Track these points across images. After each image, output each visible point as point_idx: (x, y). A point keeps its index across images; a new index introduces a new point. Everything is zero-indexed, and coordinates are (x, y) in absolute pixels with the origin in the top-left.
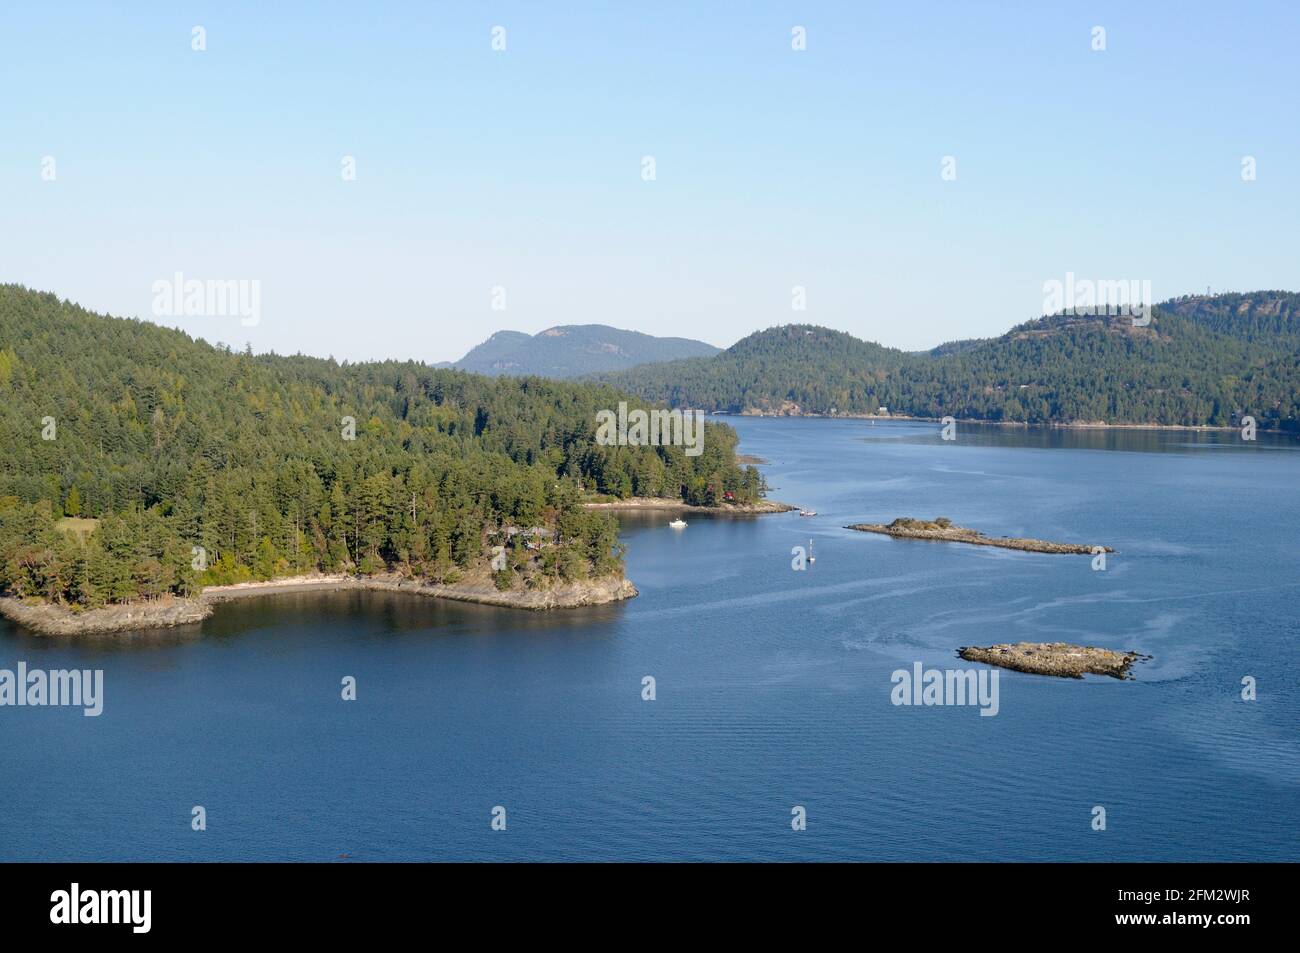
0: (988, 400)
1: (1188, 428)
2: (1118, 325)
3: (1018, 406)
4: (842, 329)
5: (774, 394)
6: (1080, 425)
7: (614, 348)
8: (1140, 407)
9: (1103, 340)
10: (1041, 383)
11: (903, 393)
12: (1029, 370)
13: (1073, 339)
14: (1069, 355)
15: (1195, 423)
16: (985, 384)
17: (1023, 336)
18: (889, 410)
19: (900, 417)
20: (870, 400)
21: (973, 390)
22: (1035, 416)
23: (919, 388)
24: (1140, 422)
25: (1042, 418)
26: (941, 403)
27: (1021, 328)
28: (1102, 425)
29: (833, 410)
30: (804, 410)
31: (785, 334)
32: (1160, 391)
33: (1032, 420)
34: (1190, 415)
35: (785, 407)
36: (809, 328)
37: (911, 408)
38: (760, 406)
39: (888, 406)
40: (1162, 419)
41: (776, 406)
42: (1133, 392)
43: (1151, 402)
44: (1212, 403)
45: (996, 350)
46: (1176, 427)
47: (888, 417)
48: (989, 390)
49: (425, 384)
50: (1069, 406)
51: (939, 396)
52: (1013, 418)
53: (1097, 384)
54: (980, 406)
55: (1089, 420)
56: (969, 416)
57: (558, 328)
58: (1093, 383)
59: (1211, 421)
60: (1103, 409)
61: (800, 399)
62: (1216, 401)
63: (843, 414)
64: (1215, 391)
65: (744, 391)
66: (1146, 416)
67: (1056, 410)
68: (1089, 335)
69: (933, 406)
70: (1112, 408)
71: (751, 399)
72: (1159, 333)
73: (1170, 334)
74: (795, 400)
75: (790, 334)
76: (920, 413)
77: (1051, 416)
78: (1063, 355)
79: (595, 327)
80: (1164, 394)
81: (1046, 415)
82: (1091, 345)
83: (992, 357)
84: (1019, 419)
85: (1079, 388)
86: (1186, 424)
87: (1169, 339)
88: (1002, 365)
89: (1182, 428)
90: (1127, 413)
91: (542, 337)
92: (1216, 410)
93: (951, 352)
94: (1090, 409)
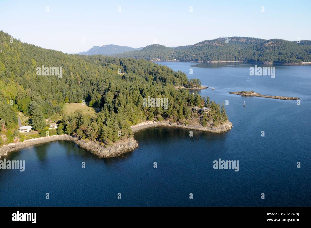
0: (194, 58)
1: (231, 62)
2: (214, 43)
3: (201, 58)
4: (163, 45)
5: (155, 57)
6: (213, 62)
7: (115, 49)
8: (223, 58)
9: (212, 46)
10: (203, 54)
11: (178, 56)
12: (200, 52)
13: (207, 46)
14: (207, 49)
15: (232, 61)
16: (193, 54)
17: (197, 46)
18: (176, 60)
19: (178, 61)
20: (173, 58)
21: (191, 55)
22: (204, 60)
23: (181, 55)
24: (223, 61)
25: (206, 61)
26: (186, 58)
27: (197, 44)
28: (216, 62)
29: (166, 60)
30: (161, 60)
31: (153, 46)
32: (226, 55)
33: (204, 61)
34: (232, 59)
35: (157, 60)
36: (157, 45)
37: (180, 59)
38: (153, 59)
39: (176, 59)
40: (227, 60)
41: (156, 59)
42: (221, 55)
43: (225, 57)
44: (235, 57)
45: (192, 48)
46: (229, 62)
47: (176, 61)
48: (194, 56)
49: (106, 59)
50: (210, 58)
51: (185, 57)
52: (200, 61)
53: (215, 54)
54: (193, 58)
55: (214, 61)
56: (191, 60)
57: (105, 45)
58: (214, 54)
59: (235, 60)
60: (216, 58)
61: (160, 58)
62: (236, 57)
63: (168, 61)
64: (235, 55)
65: (149, 57)
66: (224, 60)
67: (208, 59)
68: (209, 45)
69: (184, 59)
70: (218, 58)
71: (151, 58)
72: (222, 44)
73: (223, 45)
74: (159, 58)
75: (154, 46)
76: (182, 60)
77: (207, 60)
78: (205, 49)
79: (111, 45)
80: (226, 56)
81: (206, 60)
82: (210, 47)
83: (192, 50)
84: (202, 61)
85: (211, 55)
86: (231, 61)
87: (223, 46)
88: (194, 51)
89: (230, 62)
90: (221, 59)
91: (102, 47)
92: (236, 58)
93: (179, 48)
94: (214, 59)
